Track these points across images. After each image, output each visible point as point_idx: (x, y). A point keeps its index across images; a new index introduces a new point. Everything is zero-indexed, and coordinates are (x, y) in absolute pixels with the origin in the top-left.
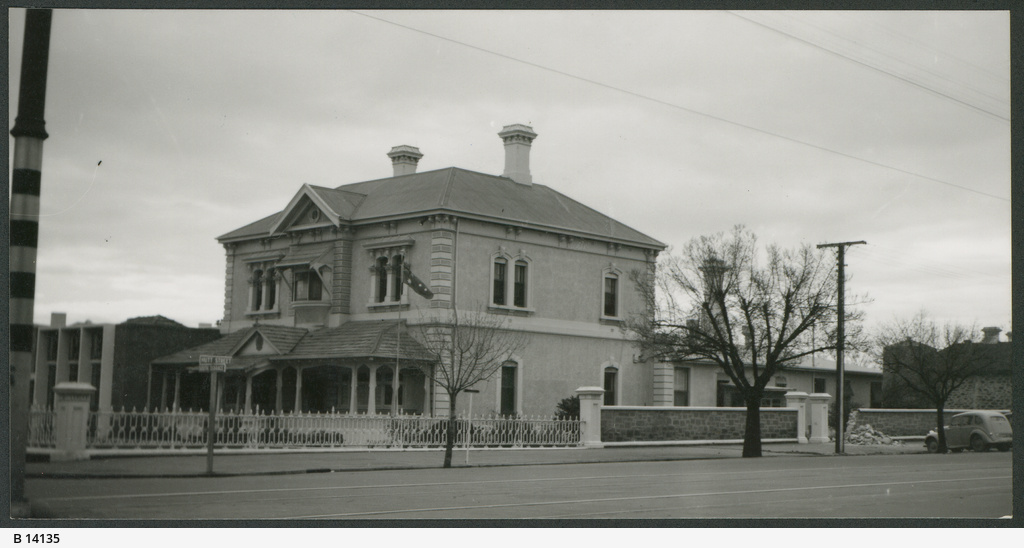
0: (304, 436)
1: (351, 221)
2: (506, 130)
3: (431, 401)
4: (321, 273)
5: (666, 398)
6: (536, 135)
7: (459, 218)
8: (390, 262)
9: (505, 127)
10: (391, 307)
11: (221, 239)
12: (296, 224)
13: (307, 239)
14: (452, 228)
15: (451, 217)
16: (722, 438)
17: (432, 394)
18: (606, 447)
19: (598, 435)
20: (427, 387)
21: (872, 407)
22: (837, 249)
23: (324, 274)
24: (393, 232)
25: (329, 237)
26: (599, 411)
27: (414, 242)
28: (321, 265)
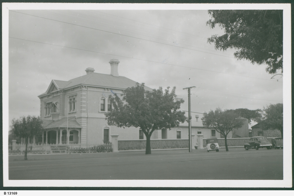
0: (40, 151)
1: (63, 89)
2: (111, 61)
3: (80, 140)
4: (56, 104)
5: (159, 137)
6: (119, 62)
7: (88, 86)
8: (72, 100)
9: (111, 60)
10: (73, 113)
11: (39, 96)
12: (52, 91)
13: (55, 95)
14: (86, 89)
15: (85, 86)
16: (163, 148)
17: (80, 138)
18: (119, 152)
19: (117, 149)
20: (79, 136)
21: (221, 138)
22: (188, 89)
23: (57, 104)
24: (73, 92)
25: (59, 94)
26: (117, 141)
27: (77, 94)
28: (56, 102)
